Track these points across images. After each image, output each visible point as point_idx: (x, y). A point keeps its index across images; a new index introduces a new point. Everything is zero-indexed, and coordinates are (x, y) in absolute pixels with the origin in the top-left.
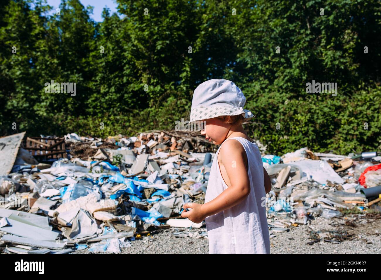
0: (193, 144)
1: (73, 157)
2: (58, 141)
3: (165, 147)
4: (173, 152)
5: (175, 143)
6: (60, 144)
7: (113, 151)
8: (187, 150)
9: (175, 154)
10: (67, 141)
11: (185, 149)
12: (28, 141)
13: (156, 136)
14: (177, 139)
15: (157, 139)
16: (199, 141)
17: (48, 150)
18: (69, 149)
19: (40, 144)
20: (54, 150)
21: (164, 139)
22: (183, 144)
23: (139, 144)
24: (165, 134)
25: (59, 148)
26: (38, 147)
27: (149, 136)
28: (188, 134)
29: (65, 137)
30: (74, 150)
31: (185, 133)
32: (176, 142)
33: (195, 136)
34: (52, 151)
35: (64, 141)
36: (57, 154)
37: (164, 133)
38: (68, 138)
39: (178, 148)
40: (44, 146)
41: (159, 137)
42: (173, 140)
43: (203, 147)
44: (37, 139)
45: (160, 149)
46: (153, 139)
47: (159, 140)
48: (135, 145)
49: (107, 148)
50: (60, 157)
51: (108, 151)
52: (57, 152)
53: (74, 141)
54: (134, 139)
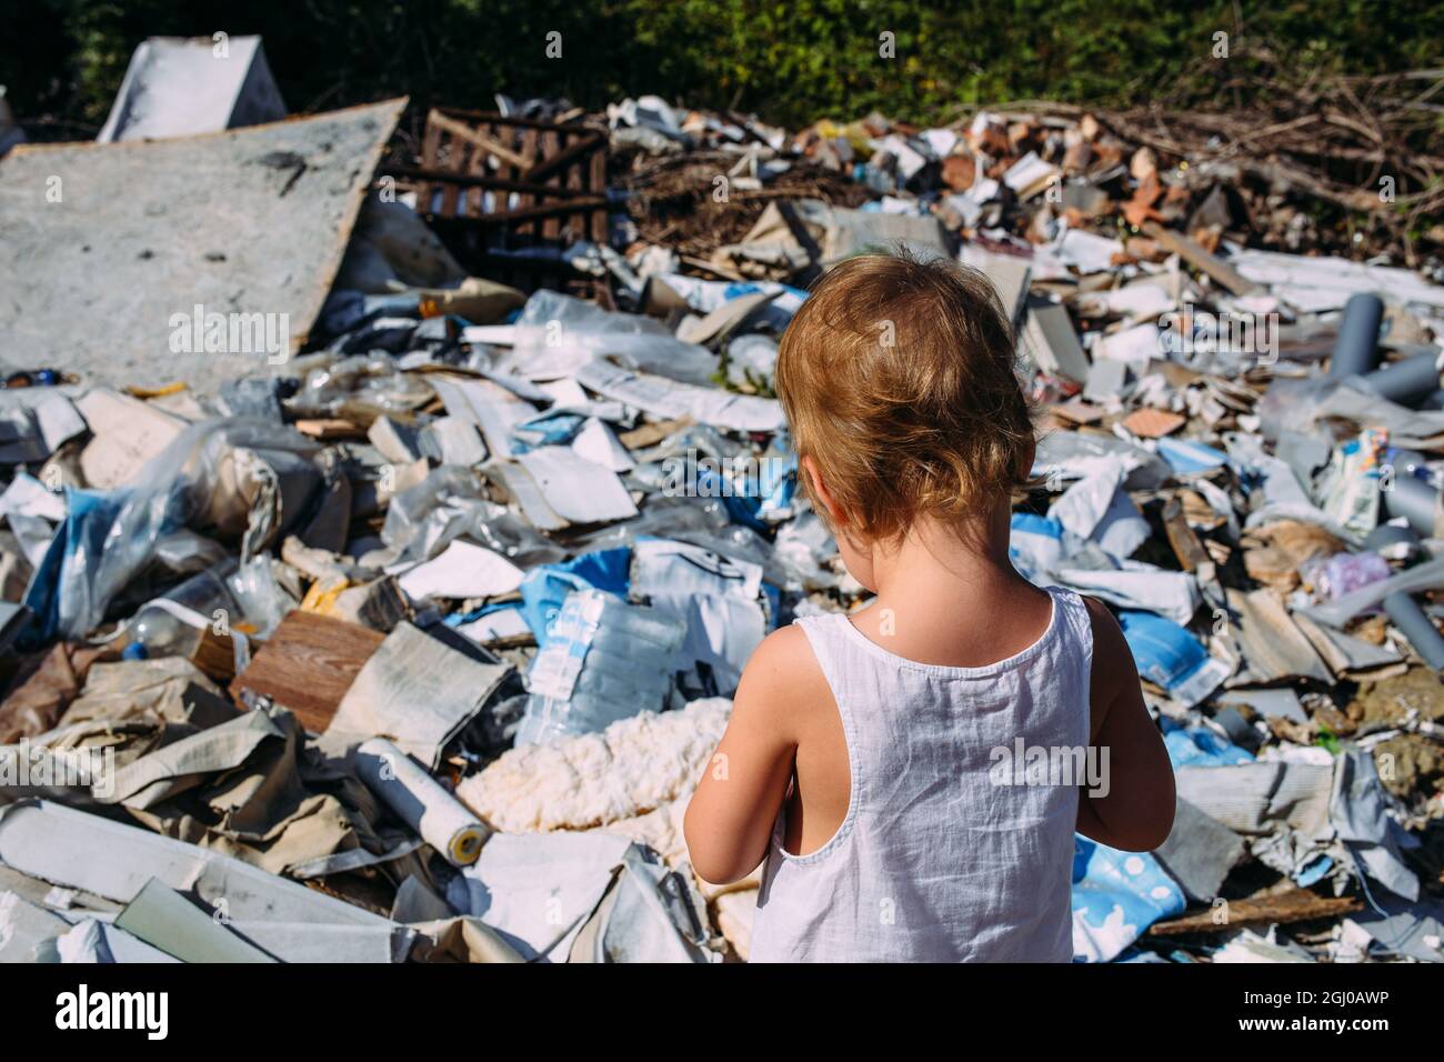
0: (1247, 194)
1: (640, 238)
2: (573, 140)
3: (1098, 203)
4: (1142, 235)
5: (1152, 182)
6: (582, 157)
7: (843, 215)
8: (1216, 229)
9: (1152, 247)
10: (617, 137)
11: (1203, 224)
12: (434, 127)
13: (1056, 136)
14: (1164, 163)
15: (1058, 155)
16: (1281, 185)
17: (521, 191)
18: (625, 188)
19: (487, 153)
20: (553, 193)
21: (1093, 158)
22: (1196, 198)
23: (965, 170)
24: (1105, 128)
25: (575, 181)
26: (476, 170)
27: (1017, 133)
28: (1225, 140)
29: (614, 112)
30: (648, 195)
31: (1211, 133)
32: (1161, 183)
33: (1261, 156)
34: (539, 201)
35: (602, 140)
36: (563, 217)
37: (1100, 122)
38: (622, 123)
39: (1167, 213)
40: (505, 163)
41: (1072, 139)
42: (1142, 166)
43: (1299, 220)
44: (473, 124)
45: (1075, 213)
46: (1039, 149)
47: (1069, 160)
48: (946, 175)
49: (810, 197)
50: (576, 237)
51: (815, 218)
52: (566, 204)
53: (655, 142)
54: (942, 141)
